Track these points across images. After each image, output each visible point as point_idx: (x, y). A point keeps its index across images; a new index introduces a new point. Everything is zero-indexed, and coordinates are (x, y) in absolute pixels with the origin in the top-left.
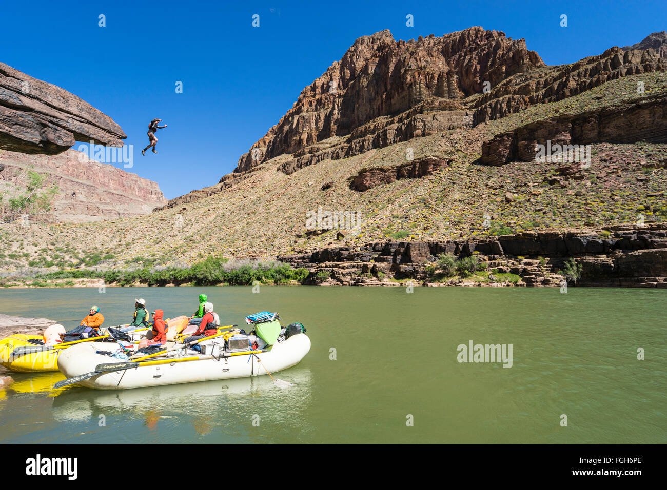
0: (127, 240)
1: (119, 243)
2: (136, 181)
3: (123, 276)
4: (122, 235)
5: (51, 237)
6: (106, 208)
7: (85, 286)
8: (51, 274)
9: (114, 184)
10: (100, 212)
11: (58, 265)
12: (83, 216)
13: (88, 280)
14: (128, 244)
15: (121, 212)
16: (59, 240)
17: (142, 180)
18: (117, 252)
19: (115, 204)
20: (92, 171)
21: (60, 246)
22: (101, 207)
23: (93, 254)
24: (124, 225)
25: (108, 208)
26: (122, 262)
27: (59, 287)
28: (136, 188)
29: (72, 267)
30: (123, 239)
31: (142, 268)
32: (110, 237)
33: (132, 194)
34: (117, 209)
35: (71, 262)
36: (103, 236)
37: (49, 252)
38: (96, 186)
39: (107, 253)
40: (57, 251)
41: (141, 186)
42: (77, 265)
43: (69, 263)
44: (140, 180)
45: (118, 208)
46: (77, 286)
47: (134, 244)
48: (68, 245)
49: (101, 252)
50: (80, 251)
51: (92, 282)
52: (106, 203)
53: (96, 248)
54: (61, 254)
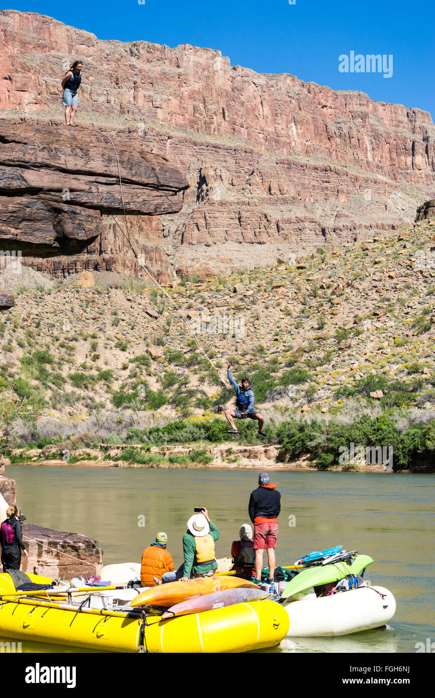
0: (339, 320)
1: (319, 333)
2: (364, 116)
3: (324, 437)
4: (326, 307)
5: (154, 324)
6: (287, 216)
7: (233, 465)
8: (158, 430)
9: (304, 134)
10: (273, 230)
11: (174, 402)
12: (232, 246)
13: (243, 448)
14: (342, 336)
15: (329, 223)
16: (173, 329)
17: (381, 108)
18: (314, 361)
19: (309, 200)
20: (243, 104)
21: (177, 347)
22: (275, 214)
23: (255, 368)
24: (330, 273)
25: (292, 216)
26: (328, 393)
27: (178, 465)
28: (367, 140)
29: (206, 408)
30: (327, 320)
31: (375, 413)
32: (295, 314)
33: (357, 161)
34: (318, 215)
35: (204, 393)
36: (277, 314)
37: (154, 366)
38: (256, 150)
39: (290, 364)
40: (170, 361)
41: (381, 129)
42: (216, 403)
43: (199, 396)
44: (375, 110)
45: (319, 212)
46: (217, 463)
47: (358, 333)
48: (193, 343)
49: (275, 362)
50: (223, 361)
51: (252, 455)
52: (285, 201)
53: (261, 350)
54: (179, 370)
